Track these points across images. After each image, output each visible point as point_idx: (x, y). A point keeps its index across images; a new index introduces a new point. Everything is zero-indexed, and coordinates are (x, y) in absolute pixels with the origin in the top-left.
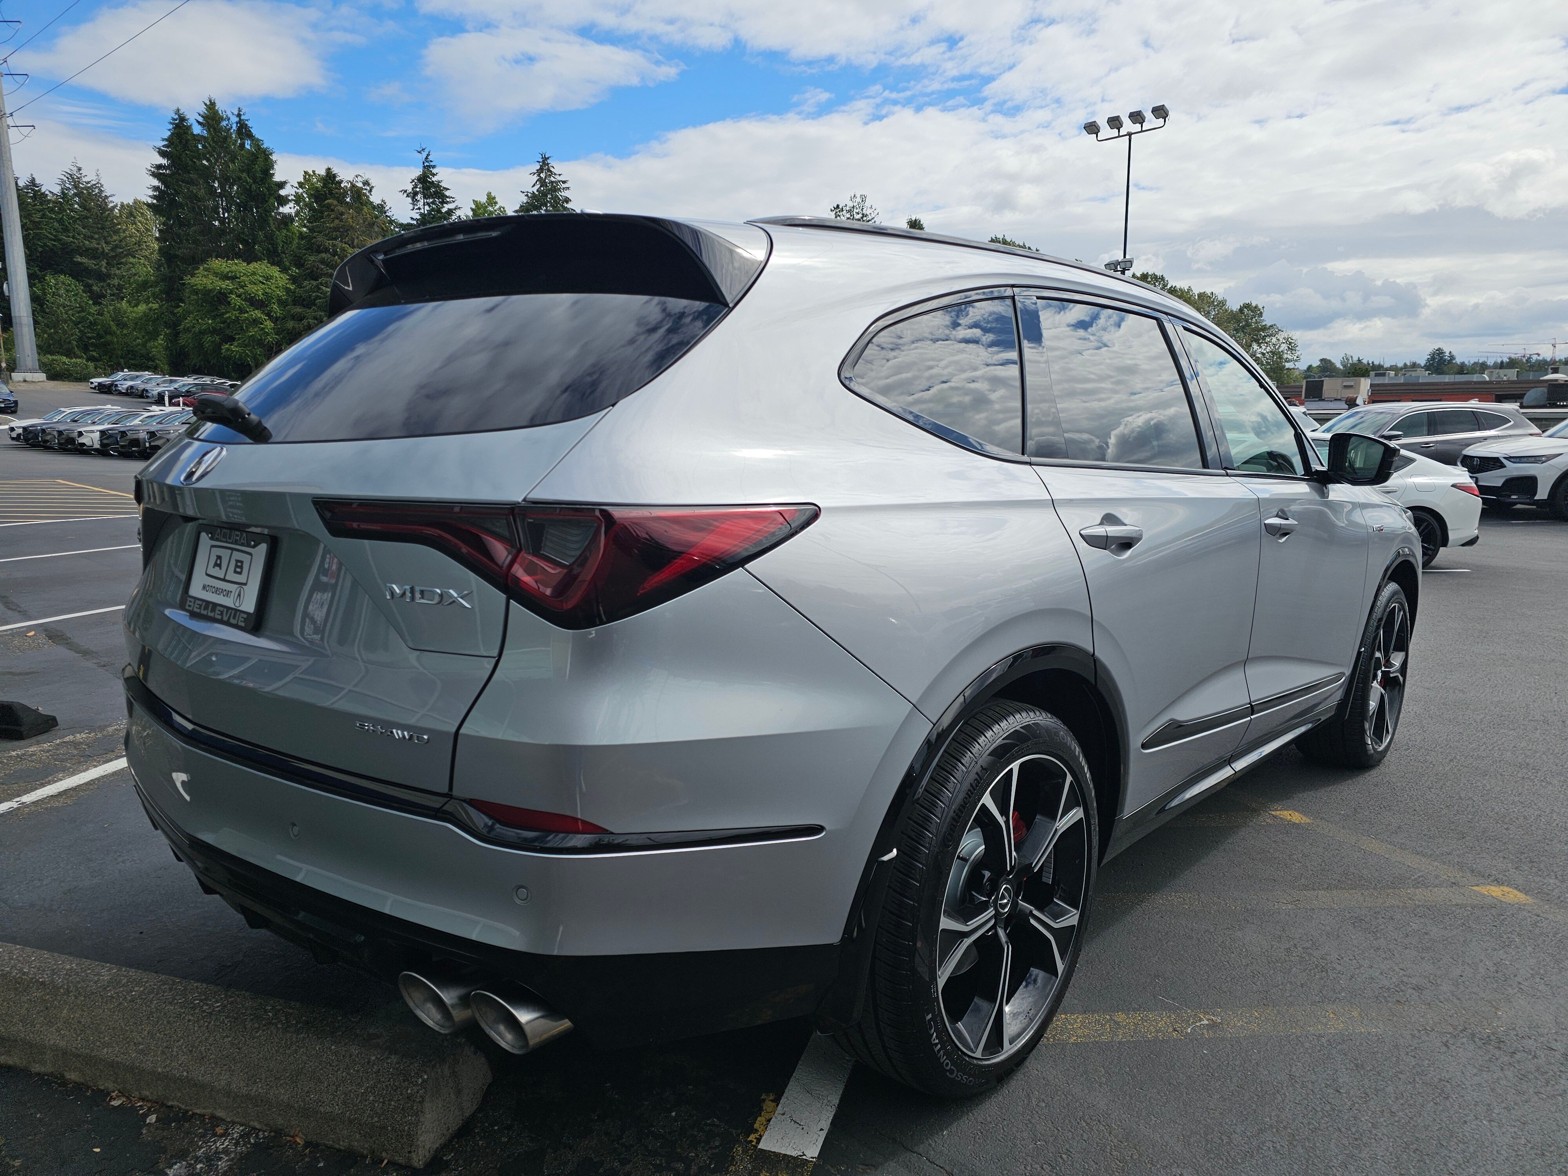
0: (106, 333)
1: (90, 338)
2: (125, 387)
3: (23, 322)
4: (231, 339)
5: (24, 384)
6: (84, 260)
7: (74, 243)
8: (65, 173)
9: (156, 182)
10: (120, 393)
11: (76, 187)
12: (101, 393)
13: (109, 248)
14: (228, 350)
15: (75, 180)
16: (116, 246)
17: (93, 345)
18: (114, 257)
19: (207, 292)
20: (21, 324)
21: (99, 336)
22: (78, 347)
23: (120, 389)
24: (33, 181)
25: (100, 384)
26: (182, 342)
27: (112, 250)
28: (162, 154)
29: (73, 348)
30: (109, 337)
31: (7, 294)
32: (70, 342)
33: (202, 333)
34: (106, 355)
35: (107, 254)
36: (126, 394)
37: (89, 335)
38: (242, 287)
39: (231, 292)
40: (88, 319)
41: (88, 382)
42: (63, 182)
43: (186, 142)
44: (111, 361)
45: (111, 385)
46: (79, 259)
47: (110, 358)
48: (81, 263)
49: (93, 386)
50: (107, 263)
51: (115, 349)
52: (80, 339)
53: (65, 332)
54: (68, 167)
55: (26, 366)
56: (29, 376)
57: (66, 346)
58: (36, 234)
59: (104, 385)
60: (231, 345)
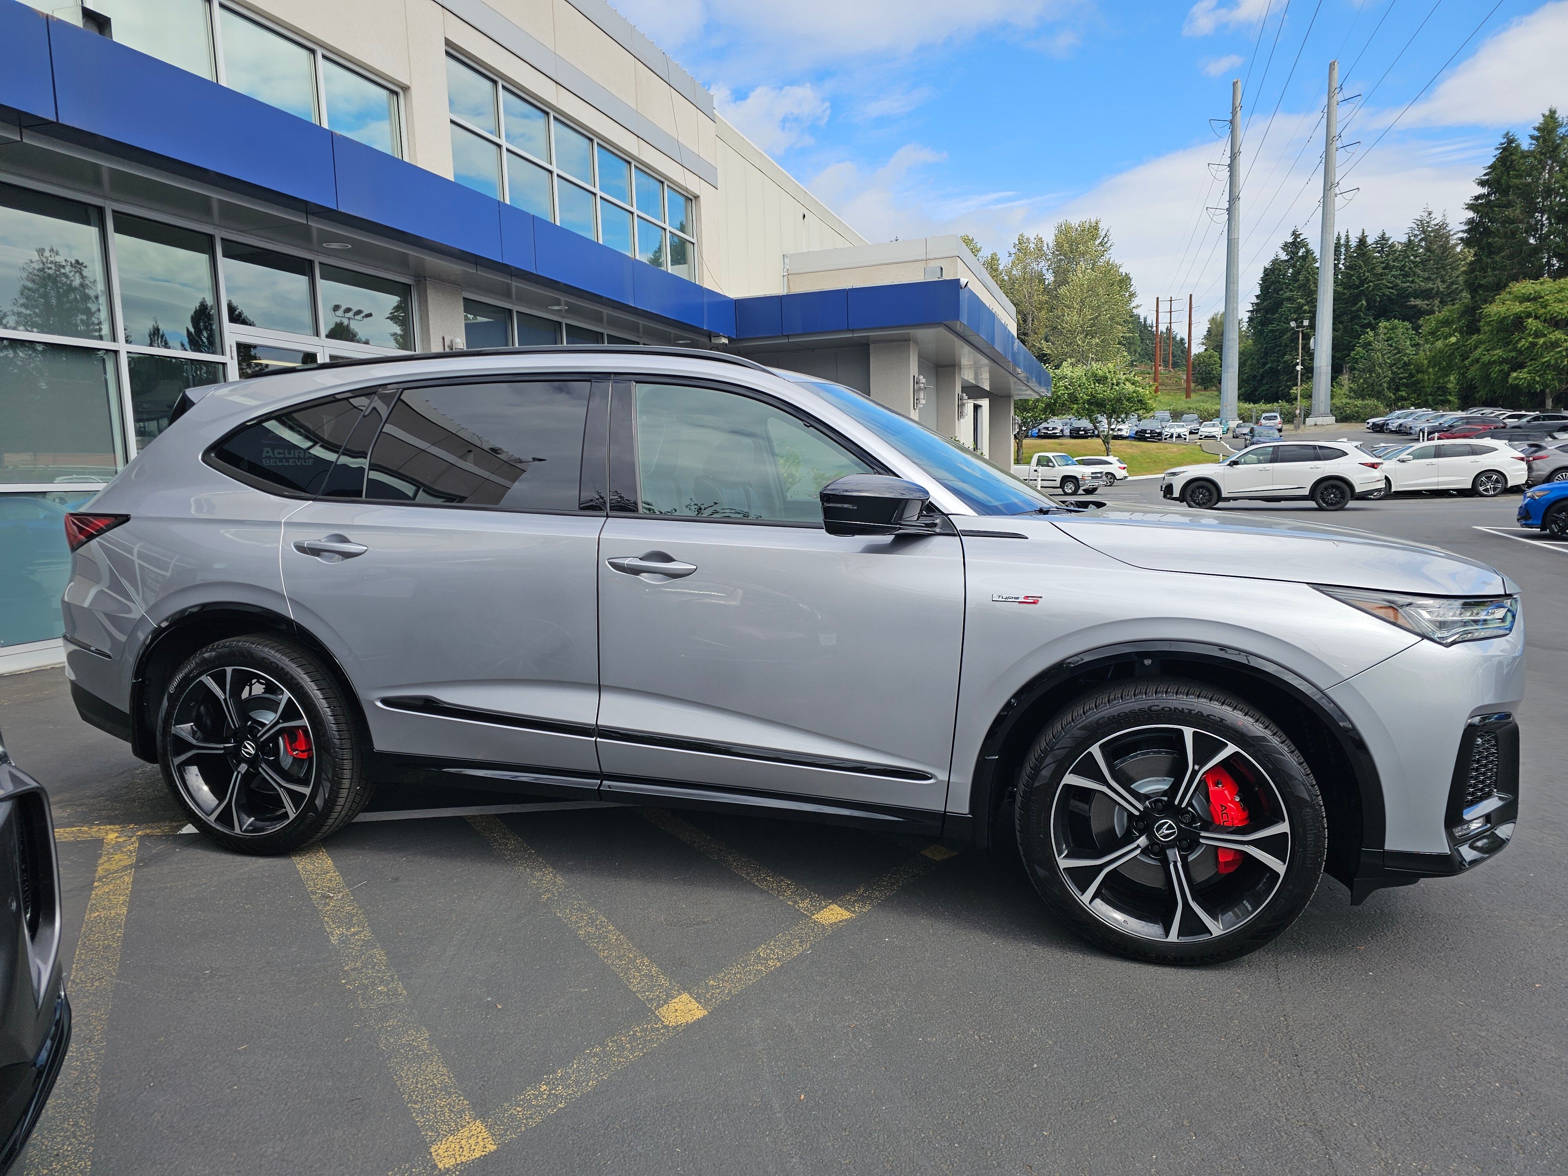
0: (1418, 372)
1: (1402, 379)
2: (1396, 425)
3: (1322, 371)
4: (1520, 366)
5: (1315, 427)
6: (1418, 302)
7: (1411, 287)
8: (1415, 221)
9: (1471, 214)
10: (1392, 432)
11: (1424, 232)
12: (1377, 432)
13: (1444, 286)
14: (1516, 378)
15: (1422, 225)
16: (1452, 283)
17: (1404, 385)
18: (1449, 295)
19: (1502, 321)
20: (1320, 373)
21: (1411, 375)
22: (1388, 389)
23: (1390, 427)
24: (1383, 237)
25: (1374, 424)
26: (1469, 375)
27: (1448, 287)
28: (1482, 183)
29: (1383, 390)
30: (1419, 376)
31: (1312, 348)
32: (1381, 385)
33: (1490, 363)
34: (1415, 393)
35: (1442, 292)
36: (1396, 432)
37: (1401, 375)
38: (1545, 307)
39: (1529, 315)
40: (1403, 359)
41: (1365, 422)
42: (1412, 229)
43: (1511, 164)
44: (1419, 399)
45: (1384, 424)
46: (1413, 302)
47: (1418, 396)
48: (1415, 306)
49: (1369, 426)
50: (1440, 302)
51: (1424, 387)
52: (1392, 380)
53: (1378, 375)
54: (1420, 214)
55: (1319, 411)
56: (1320, 420)
57: (1377, 388)
58: (1377, 285)
59: (1378, 425)
60: (1521, 372)
